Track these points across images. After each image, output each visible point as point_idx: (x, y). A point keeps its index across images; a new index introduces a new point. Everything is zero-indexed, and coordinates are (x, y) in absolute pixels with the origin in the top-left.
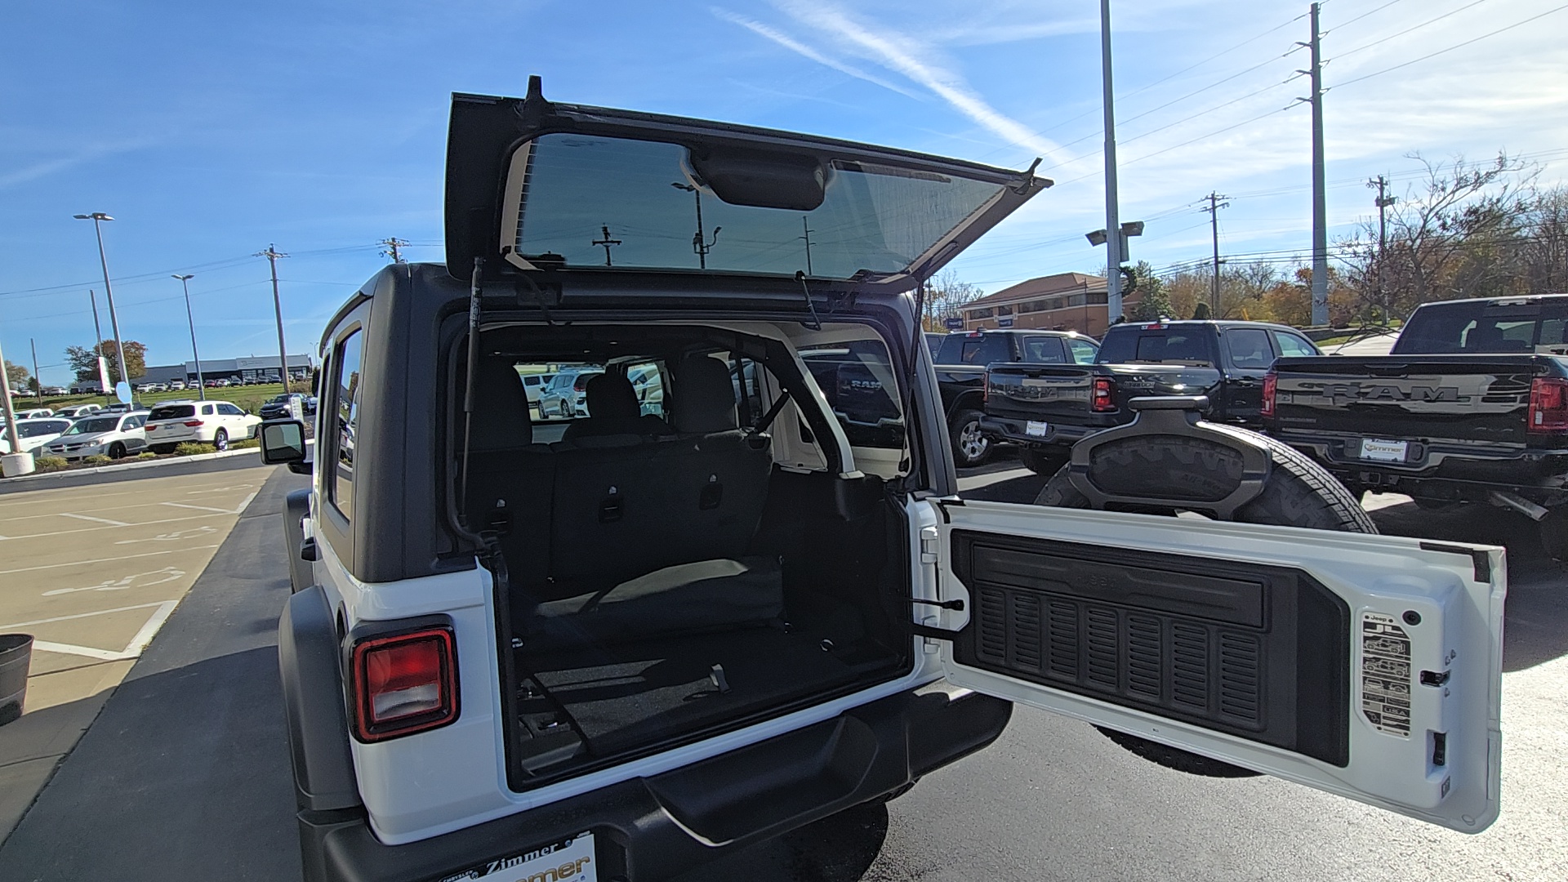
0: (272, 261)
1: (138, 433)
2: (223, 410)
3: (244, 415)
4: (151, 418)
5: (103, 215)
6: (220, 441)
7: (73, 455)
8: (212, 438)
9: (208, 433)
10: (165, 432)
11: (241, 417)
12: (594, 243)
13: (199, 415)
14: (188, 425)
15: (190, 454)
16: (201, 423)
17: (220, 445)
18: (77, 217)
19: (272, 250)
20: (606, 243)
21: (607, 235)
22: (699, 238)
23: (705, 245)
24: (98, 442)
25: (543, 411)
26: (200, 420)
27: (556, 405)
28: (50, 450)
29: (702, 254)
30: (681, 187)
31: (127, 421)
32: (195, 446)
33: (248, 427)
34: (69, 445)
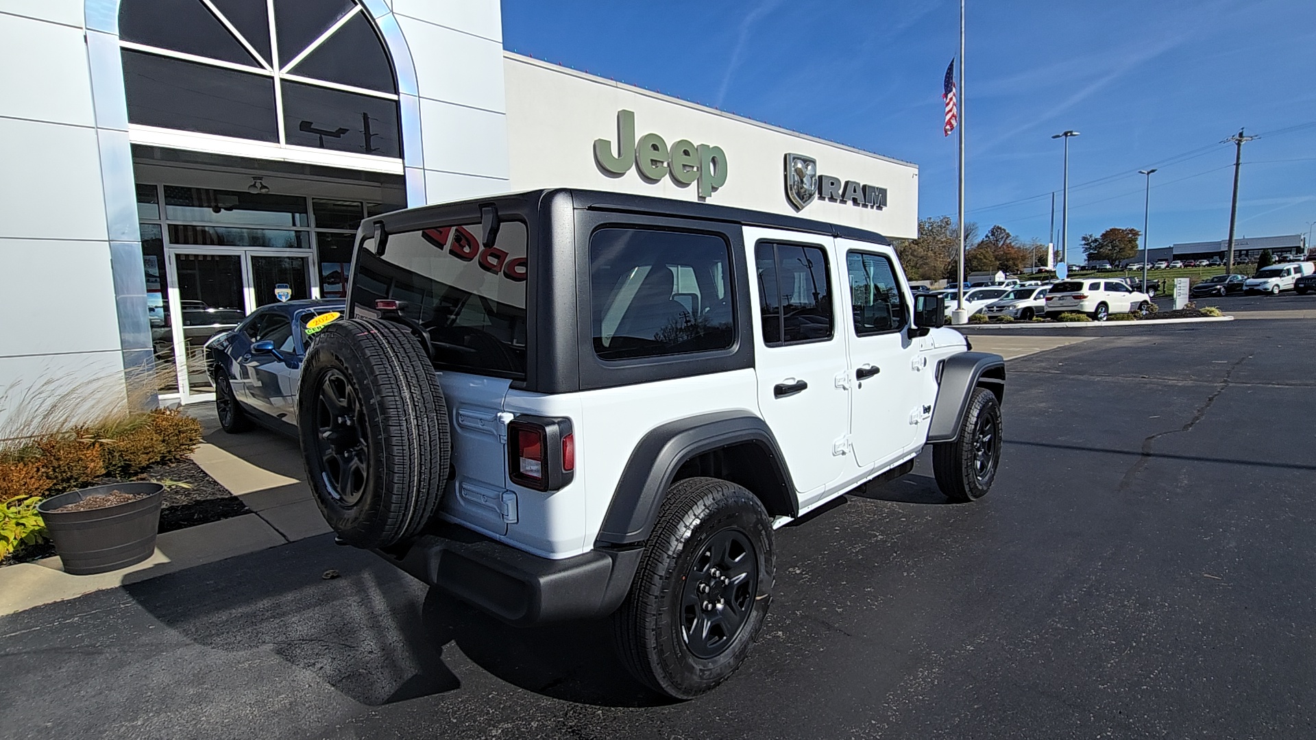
0: (1239, 145)
1: (1042, 302)
2: (1109, 287)
3: (1130, 292)
4: (1051, 291)
5: (1071, 132)
6: (1100, 313)
7: (996, 314)
8: (1093, 310)
9: (1089, 305)
10: (1057, 302)
11: (1127, 294)
13: (1085, 291)
14: (1075, 297)
15: (1067, 321)
16: (1085, 297)
17: (1099, 316)
18: (1054, 137)
19: (1241, 135)
24: (1015, 307)
26: (1085, 295)
28: (988, 310)
31: (1040, 293)
32: (1074, 315)
33: (1131, 303)
34: (997, 307)
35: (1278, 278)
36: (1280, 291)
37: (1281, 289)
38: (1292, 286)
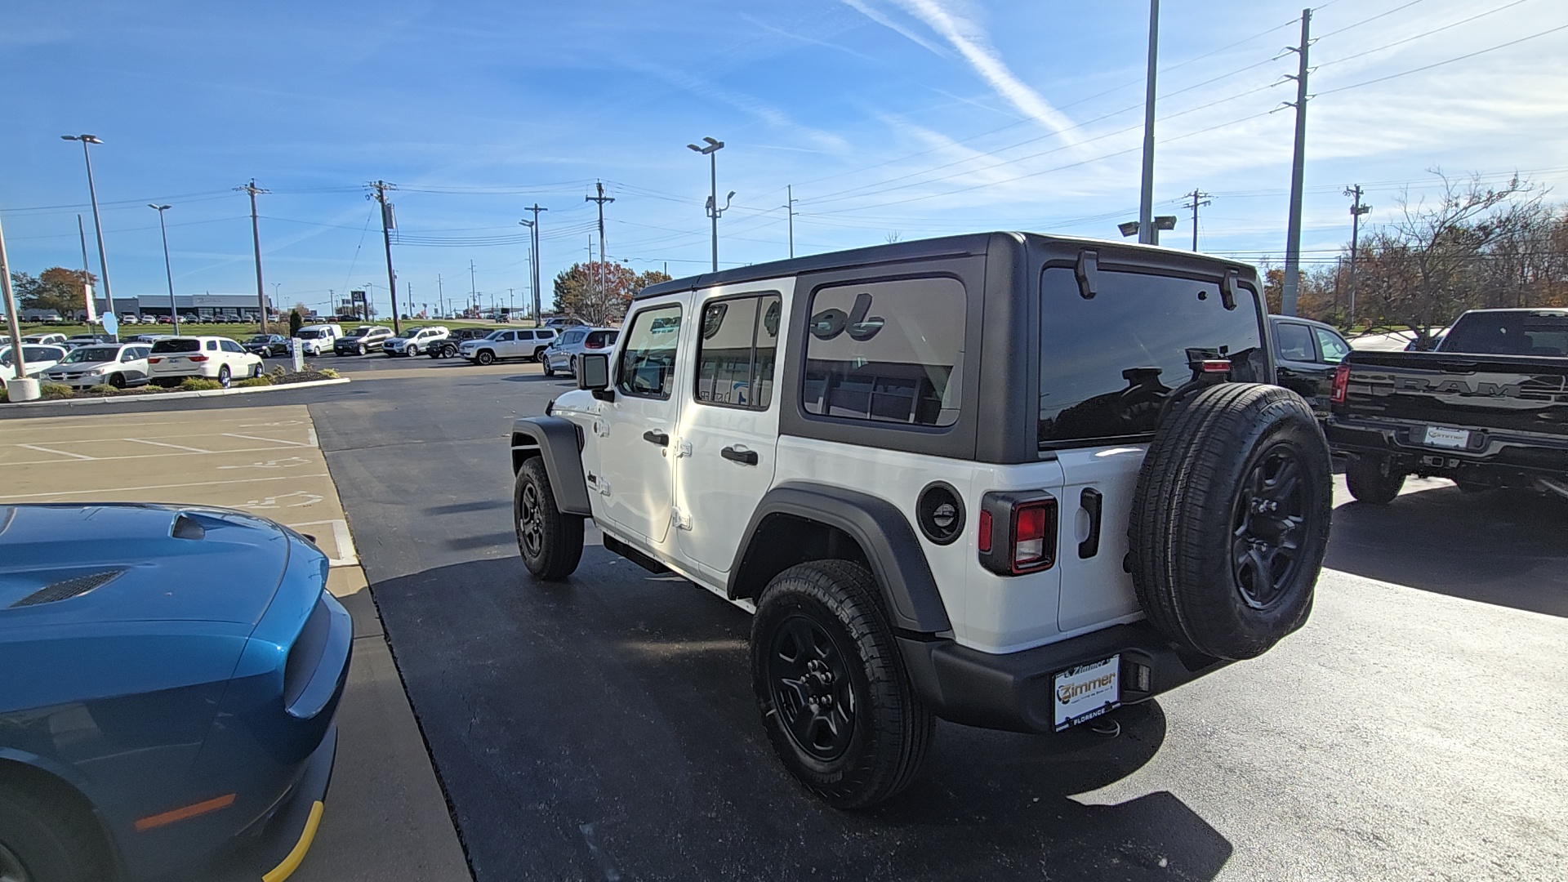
0: (253, 197)
1: (141, 365)
2: (227, 347)
3: (245, 353)
4: (154, 351)
5: (92, 138)
6: (224, 378)
7: (75, 383)
8: (216, 375)
9: (212, 369)
10: (168, 365)
11: (242, 354)
12: (587, 199)
13: (203, 350)
14: (193, 359)
15: (197, 389)
16: (206, 359)
17: (224, 381)
18: (64, 138)
19: (252, 185)
20: (600, 200)
21: (600, 190)
22: (712, 201)
23: (717, 209)
24: (98, 372)
25: (548, 366)
26: (205, 355)
27: (565, 360)
28: (49, 378)
29: (714, 217)
30: (696, 149)
31: (128, 352)
32: (201, 382)
33: (249, 365)
34: (69, 373)
35: (317, 340)
36: (322, 353)
37: (322, 350)
38: (332, 347)
